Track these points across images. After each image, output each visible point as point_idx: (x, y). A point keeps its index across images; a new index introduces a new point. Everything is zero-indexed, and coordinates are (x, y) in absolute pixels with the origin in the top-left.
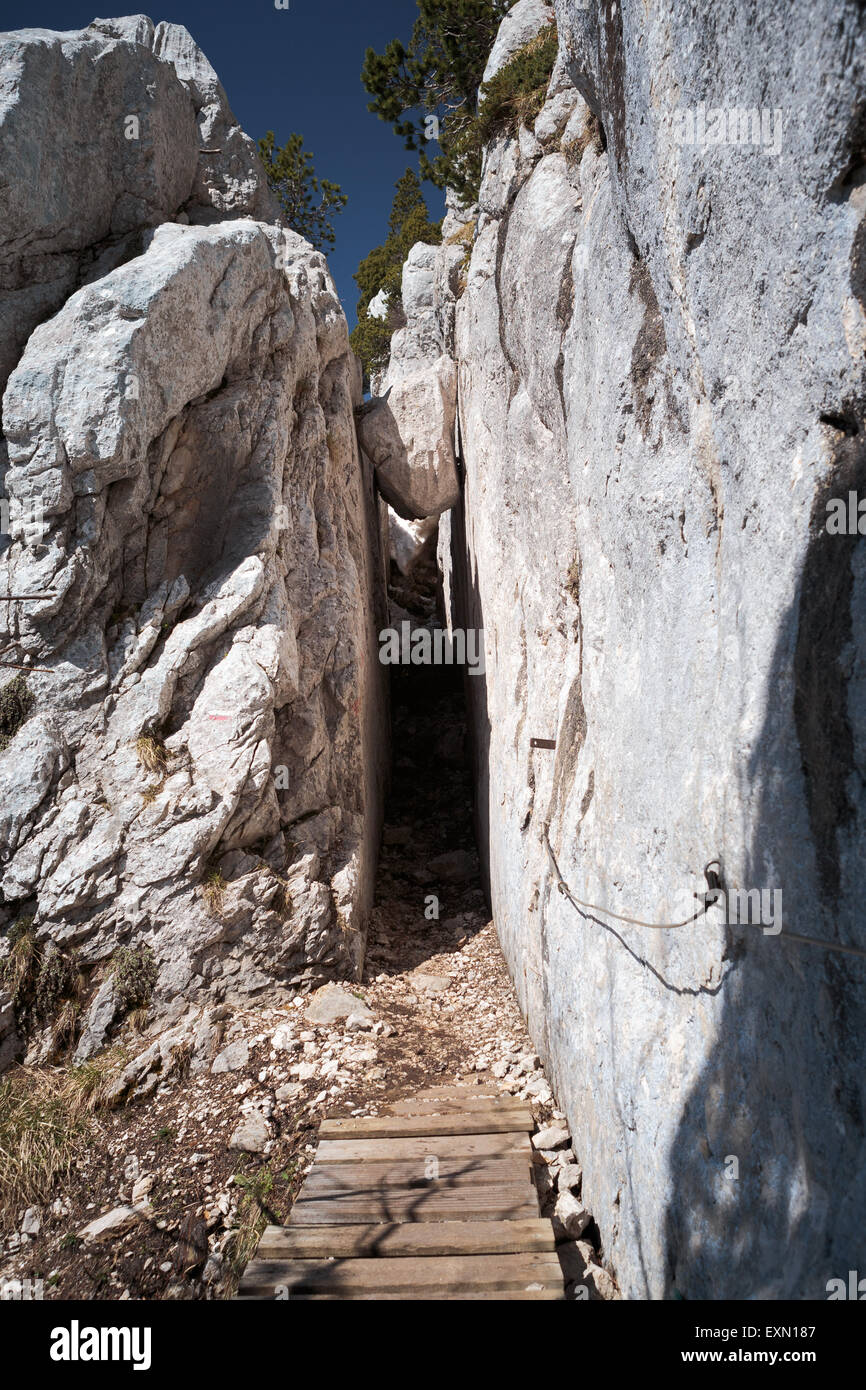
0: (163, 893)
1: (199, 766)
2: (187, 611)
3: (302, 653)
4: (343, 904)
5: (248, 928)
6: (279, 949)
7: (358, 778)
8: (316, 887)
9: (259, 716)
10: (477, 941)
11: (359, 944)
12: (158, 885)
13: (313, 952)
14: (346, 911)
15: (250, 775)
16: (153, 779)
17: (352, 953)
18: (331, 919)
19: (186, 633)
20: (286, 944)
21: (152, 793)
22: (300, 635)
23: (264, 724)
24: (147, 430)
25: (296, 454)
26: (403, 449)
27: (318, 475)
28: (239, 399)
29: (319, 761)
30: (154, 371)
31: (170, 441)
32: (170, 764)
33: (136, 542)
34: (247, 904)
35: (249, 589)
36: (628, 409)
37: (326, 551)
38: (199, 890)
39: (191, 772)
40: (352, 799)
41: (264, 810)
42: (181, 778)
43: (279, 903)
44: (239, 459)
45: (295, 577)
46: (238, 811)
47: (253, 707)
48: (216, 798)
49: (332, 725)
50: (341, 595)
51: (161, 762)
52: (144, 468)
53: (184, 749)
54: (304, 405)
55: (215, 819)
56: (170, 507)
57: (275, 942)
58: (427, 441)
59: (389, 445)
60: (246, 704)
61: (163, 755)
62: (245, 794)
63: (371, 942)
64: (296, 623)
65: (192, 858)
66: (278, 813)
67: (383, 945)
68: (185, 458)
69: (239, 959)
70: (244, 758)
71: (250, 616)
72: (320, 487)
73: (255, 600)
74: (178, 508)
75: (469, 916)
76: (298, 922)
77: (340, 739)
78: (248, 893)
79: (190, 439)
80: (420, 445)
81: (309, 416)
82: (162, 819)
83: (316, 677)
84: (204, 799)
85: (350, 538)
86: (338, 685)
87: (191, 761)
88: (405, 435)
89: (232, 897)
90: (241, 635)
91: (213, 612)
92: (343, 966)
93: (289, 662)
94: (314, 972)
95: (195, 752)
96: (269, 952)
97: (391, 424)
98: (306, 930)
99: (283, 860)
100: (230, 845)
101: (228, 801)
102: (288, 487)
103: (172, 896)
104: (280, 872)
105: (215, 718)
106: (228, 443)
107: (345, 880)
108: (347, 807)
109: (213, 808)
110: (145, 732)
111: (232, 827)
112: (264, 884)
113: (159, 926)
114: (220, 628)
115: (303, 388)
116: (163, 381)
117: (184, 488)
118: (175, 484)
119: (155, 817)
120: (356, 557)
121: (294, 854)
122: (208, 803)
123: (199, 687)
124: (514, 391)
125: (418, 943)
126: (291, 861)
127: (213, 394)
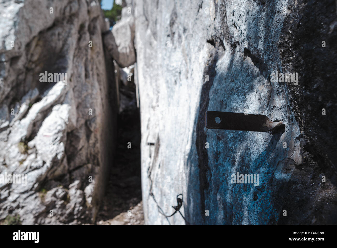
0: (25, 196)
1: (40, 152)
2: (38, 100)
3: (78, 113)
4: (89, 197)
5: (54, 207)
6: (65, 214)
7: (97, 154)
8: (79, 192)
9: (60, 135)
10: (137, 208)
11: (94, 211)
12: (23, 193)
13: (77, 214)
14: (89, 200)
15: (57, 155)
16: (23, 157)
17: (91, 214)
18: (84, 203)
19: (37, 107)
20: (68, 212)
21: (22, 162)
22: (78, 108)
23: (62, 138)
24: (25, 40)
25: (79, 48)
26: (117, 47)
27: (86, 55)
28: (58, 30)
29: (83, 149)
30: (27, 21)
31: (34, 44)
32: (29, 151)
33: (21, 77)
34: (54, 199)
35: (59, 93)
36: (169, 36)
37: (88, 80)
38: (37, 194)
39: (37, 154)
40: (96, 161)
41: (62, 167)
42: (33, 156)
43: (66, 198)
44: (58, 50)
45: (76, 89)
46: (52, 167)
47: (59, 132)
48: (44, 163)
49: (88, 137)
50: (91, 94)
51: (26, 151)
52: (24, 53)
53: (35, 147)
54: (82, 32)
55: (43, 170)
56: (33, 66)
57: (64, 211)
58: (125, 44)
59: (112, 45)
60: (56, 131)
61: (27, 149)
62: (55, 162)
63: (101, 209)
64: (76, 104)
65: (35, 184)
66: (67, 167)
67: (104, 210)
68: (39, 50)
69: (51, 218)
70: (55, 149)
71: (59, 101)
72: (87, 59)
73: (61, 96)
74: (36, 66)
75: (135, 199)
76: (72, 204)
77: (92, 141)
78: (54, 195)
79: (41, 43)
80: (123, 45)
81: (83, 36)
82: (25, 170)
83: (83, 121)
84: (40, 163)
85: (98, 75)
86: (90, 124)
87: (36, 150)
88: (118, 41)
89: (49, 196)
90: (55, 108)
91: (46, 100)
92: (88, 219)
93: (72, 117)
94: (78, 221)
95: (38, 147)
96: (62, 215)
97: (113, 38)
98: (75, 207)
99: (68, 183)
100: (50, 178)
101: (48, 164)
102: (75, 59)
103: (28, 197)
104: (67, 187)
105: (45, 136)
106: (53, 45)
107: (89, 189)
108: (94, 164)
109: (43, 166)
110: (21, 141)
111: (50, 173)
112: (60, 192)
113: (23, 207)
114: (49, 106)
115: (82, 27)
116: (30, 24)
117: (39, 59)
118: (35, 58)
119: (23, 170)
120: (99, 81)
121: (72, 181)
122: (41, 165)
123: (41, 125)
124: (147, 28)
125: (117, 209)
126: (71, 183)
127: (50, 29)
